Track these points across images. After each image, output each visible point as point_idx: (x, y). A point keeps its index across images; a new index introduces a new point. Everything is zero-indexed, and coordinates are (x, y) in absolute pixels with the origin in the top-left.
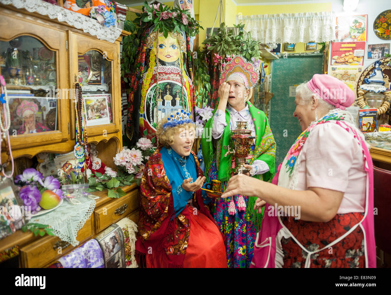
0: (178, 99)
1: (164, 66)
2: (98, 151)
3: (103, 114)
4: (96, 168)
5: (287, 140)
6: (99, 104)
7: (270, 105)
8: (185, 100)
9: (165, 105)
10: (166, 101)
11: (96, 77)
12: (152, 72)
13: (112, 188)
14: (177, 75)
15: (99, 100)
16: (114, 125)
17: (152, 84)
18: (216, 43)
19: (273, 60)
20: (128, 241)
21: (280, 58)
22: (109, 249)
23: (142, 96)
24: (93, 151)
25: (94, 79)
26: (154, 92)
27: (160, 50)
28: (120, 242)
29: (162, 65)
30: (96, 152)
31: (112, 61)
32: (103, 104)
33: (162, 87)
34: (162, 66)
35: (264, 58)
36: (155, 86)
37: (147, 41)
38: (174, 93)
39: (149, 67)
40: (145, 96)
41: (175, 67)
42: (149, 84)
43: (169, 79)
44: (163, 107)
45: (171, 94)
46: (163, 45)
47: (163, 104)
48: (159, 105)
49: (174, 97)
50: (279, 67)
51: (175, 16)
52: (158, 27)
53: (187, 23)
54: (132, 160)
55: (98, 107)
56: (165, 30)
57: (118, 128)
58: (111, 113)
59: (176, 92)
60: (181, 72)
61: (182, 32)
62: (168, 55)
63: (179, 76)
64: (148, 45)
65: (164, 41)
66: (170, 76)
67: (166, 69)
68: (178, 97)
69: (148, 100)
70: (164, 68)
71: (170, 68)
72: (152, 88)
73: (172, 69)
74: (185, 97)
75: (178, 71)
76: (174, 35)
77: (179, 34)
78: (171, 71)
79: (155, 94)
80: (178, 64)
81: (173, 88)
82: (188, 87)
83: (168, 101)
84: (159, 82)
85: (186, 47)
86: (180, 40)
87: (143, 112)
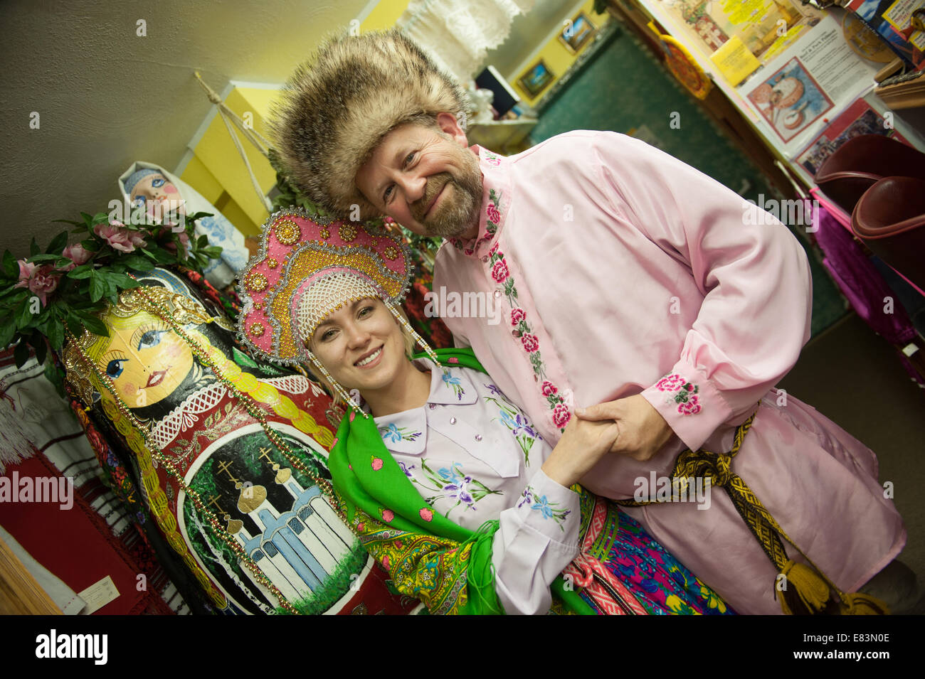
0: (285, 478)
1: (168, 419)
8: (309, 456)
9: (262, 528)
10: (254, 515)
12: (150, 465)
14: (223, 407)
17: (175, 499)
21: (538, 117)
23: (182, 554)
26: (200, 519)
27: (119, 381)
29: (157, 420)
33: (208, 484)
34: (160, 423)
36: (187, 498)
37: (74, 389)
38: (256, 470)
39: (135, 454)
40: (189, 551)
41: (204, 391)
42: (166, 506)
43: (205, 443)
44: (261, 540)
45: (250, 481)
46: (117, 361)
47: (254, 530)
48: (243, 544)
49: (266, 478)
51: (85, 255)
52: (59, 326)
53: (140, 241)
56: (83, 316)
59: (259, 460)
60: (229, 389)
61: (149, 275)
62: (151, 377)
63: (233, 406)
64: (84, 396)
65: (108, 350)
66: (203, 433)
67: (177, 419)
68: (279, 471)
69: (205, 555)
70: (170, 425)
71: (189, 408)
72: (185, 514)
73: (195, 404)
74: (305, 449)
75: (220, 392)
76: (123, 306)
77: (137, 289)
78: (196, 412)
79: (208, 522)
80: (205, 374)
81: (243, 457)
82: (290, 411)
83: (258, 510)
84: (188, 479)
85: (197, 306)
86: (154, 304)
87: (226, 600)
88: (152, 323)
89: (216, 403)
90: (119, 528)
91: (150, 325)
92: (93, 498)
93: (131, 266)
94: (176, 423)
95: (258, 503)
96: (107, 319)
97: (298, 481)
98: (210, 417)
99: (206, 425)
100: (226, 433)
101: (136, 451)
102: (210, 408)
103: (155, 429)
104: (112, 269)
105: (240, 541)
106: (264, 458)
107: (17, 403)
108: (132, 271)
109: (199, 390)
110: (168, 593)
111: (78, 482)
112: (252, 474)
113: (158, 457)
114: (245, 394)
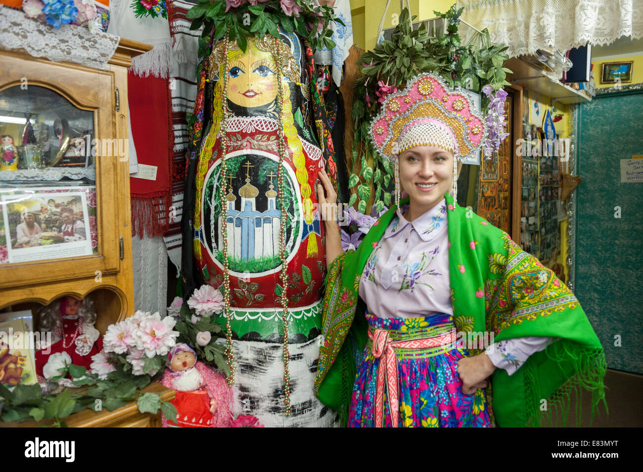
0: (271, 197)
1: (241, 119)
2: (96, 312)
3: (71, 234)
4: (82, 352)
5: (618, 280)
6: (59, 210)
7: (573, 203)
8: (291, 195)
9: (242, 209)
10: (243, 200)
12: (215, 134)
14: (270, 136)
15: (58, 201)
16: (98, 260)
17: (215, 161)
18: (381, 56)
19: (579, 104)
21: (594, 98)
23: (198, 188)
24: (88, 311)
25: (73, 153)
26: (218, 180)
27: (233, 80)
29: (235, 115)
30: (93, 316)
31: (96, 111)
32: (71, 211)
33: (235, 167)
34: (236, 118)
35: (554, 102)
36: (220, 165)
37: (208, 65)
38: (262, 180)
39: (213, 122)
40: (202, 190)
41: (268, 119)
42: (208, 160)
43: (248, 146)
44: (238, 214)
45: (254, 183)
46: (239, 69)
47: (238, 207)
48: (228, 209)
50: (593, 118)
52: (225, 28)
53: (297, 12)
54: (144, 343)
55: (54, 217)
56: (240, 32)
57: (114, 263)
58: (97, 230)
59: (266, 177)
60: (279, 129)
61: (287, 35)
62: (248, 91)
63: (275, 139)
64: (211, 72)
65: (239, 60)
66: (252, 141)
67: (245, 123)
68: (272, 189)
69: (208, 198)
70: (239, 123)
71: (255, 122)
72: (214, 171)
73: (258, 122)
74: (292, 189)
75: (275, 126)
76: (263, 43)
77: (276, 38)
78: (256, 127)
79: (220, 185)
80: (274, 111)
81: (261, 168)
82: (300, 164)
83: (247, 199)
84: (227, 156)
85: (298, 70)
86: (278, 54)
87: (200, 227)
88: (270, 63)
89: (268, 131)
90: (178, 148)
91: (268, 63)
92: (176, 122)
93: (283, 23)
94: (243, 124)
95: (250, 197)
96: (250, 43)
97: (276, 202)
98: (261, 136)
99: (256, 138)
100: (262, 150)
101: (215, 121)
102: (264, 131)
103: (232, 119)
104: (272, 17)
105: (228, 206)
106: (270, 178)
107: (176, 44)
108: (280, 25)
109: (266, 117)
110: (176, 198)
111: (176, 109)
112: (257, 180)
113: (222, 134)
114: (285, 138)
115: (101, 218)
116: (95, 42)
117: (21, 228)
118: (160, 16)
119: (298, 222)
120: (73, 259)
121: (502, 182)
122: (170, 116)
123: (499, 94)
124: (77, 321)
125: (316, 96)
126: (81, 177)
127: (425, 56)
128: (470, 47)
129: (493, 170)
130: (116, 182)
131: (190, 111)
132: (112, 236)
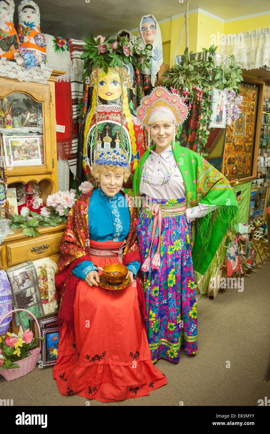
0: (117, 141)
1: (104, 105)
3: (34, 156)
4: (35, 208)
6: (29, 145)
8: (126, 141)
9: (105, 147)
10: (105, 143)
11: (34, 119)
12: (93, 112)
13: (31, 226)
14: (117, 114)
15: (29, 142)
16: (44, 167)
17: (93, 125)
20: (45, 280)
22: (18, 283)
23: (85, 137)
24: (37, 191)
25: (32, 121)
26: (94, 134)
27: (101, 87)
28: (32, 278)
30: (39, 193)
32: (33, 146)
33: (101, 128)
34: (102, 105)
36: (95, 127)
38: (113, 134)
40: (87, 138)
41: (117, 106)
42: (89, 124)
43: (108, 119)
44: (102, 149)
45: (110, 135)
46: (104, 82)
47: (103, 146)
51: (116, 48)
52: (98, 62)
53: (131, 55)
54: (63, 202)
55: (27, 148)
56: (104, 64)
57: (50, 169)
58: (43, 154)
59: (115, 133)
60: (121, 111)
61: (127, 65)
62: (108, 93)
63: (120, 116)
64: (91, 82)
65: (104, 77)
66: (109, 116)
67: (106, 108)
68: (118, 139)
69: (89, 142)
70: (104, 108)
71: (111, 107)
72: (92, 130)
74: (127, 139)
75: (120, 109)
76: (115, 69)
77: (121, 67)
78: (111, 110)
79: (95, 136)
80: (120, 102)
81: (113, 129)
82: (131, 128)
83: (107, 143)
84: (98, 123)
85: (132, 82)
86: (122, 75)
87: (85, 155)
88: (118, 79)
89: (117, 112)
90: (75, 117)
92: (74, 104)
93: (124, 59)
95: (108, 142)
96: (109, 69)
97: (120, 144)
98: (113, 114)
99: (111, 115)
100: (114, 120)
101: (93, 106)
102: (115, 111)
103: (100, 105)
104: (120, 57)
105: (98, 146)
106: (117, 133)
107: (74, 64)
108: (123, 60)
110: (74, 141)
111: (73, 98)
112: (112, 134)
113: (96, 113)
114: (124, 115)
115: (46, 149)
116: (43, 72)
117: (16, 152)
118: (66, 50)
119: (129, 154)
120: (35, 166)
121: (248, 137)
122: (71, 101)
123: (231, 93)
124: (33, 195)
125: (140, 94)
126: (36, 131)
127: (195, 73)
128: (220, 67)
129: (241, 130)
130: (51, 134)
131: (80, 97)
132: (50, 158)
